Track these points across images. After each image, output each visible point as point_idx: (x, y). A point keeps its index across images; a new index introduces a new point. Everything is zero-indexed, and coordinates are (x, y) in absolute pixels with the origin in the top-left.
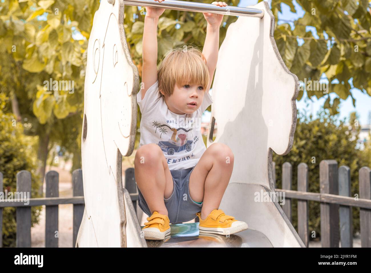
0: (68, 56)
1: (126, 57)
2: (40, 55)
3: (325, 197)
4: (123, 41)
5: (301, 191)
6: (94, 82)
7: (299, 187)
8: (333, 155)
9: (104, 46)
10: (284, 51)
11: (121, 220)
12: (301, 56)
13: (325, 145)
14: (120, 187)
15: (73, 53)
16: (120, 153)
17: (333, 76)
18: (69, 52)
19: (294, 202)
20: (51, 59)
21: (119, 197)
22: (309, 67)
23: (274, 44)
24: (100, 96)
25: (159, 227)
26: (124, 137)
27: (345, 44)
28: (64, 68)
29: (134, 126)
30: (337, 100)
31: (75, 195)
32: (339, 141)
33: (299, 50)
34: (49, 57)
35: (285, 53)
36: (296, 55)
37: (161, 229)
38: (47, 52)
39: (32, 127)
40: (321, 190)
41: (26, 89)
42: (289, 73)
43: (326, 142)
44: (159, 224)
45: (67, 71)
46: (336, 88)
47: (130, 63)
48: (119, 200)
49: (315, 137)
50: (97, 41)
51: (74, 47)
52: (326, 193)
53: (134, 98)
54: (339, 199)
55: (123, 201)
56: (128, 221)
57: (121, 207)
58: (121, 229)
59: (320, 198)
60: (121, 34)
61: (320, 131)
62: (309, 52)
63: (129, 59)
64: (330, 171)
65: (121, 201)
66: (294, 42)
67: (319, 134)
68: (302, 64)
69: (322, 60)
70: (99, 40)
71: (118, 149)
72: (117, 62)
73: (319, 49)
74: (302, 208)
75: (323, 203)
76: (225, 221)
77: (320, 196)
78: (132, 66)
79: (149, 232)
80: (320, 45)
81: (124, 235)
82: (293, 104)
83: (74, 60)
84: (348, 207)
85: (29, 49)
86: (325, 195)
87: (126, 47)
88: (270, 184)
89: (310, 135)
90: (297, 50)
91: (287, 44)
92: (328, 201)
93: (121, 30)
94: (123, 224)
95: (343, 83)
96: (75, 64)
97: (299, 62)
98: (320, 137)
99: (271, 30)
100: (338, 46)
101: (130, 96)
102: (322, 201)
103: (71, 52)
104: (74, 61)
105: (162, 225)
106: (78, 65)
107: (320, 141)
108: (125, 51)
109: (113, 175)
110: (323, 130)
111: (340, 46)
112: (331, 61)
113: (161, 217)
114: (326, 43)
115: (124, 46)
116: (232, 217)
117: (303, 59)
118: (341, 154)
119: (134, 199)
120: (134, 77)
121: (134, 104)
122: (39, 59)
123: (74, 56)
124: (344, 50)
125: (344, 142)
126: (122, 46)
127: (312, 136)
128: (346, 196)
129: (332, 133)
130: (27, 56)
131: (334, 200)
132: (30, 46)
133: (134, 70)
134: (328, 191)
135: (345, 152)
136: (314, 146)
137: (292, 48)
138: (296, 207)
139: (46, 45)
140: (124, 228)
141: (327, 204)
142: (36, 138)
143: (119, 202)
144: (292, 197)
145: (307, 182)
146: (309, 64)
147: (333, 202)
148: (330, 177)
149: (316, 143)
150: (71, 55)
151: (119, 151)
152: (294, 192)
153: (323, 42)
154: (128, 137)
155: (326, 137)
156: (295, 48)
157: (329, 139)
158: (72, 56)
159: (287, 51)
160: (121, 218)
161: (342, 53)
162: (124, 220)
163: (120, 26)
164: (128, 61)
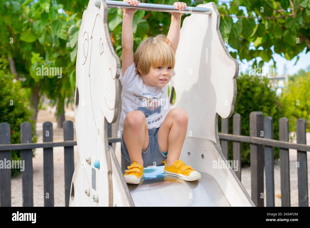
0: (57, 32)
1: (111, 49)
2: (34, 29)
3: (254, 139)
4: (108, 37)
5: (236, 134)
6: (84, 64)
7: (234, 131)
8: (258, 103)
9: (92, 38)
10: (223, 27)
11: (108, 170)
12: (236, 30)
13: (252, 95)
14: (106, 145)
15: (60, 29)
16: (106, 120)
17: (258, 44)
18: (58, 28)
19: (230, 143)
20: (43, 33)
21: (106, 153)
22: (241, 38)
23: (219, 36)
24: (90, 75)
25: (136, 175)
26: (110, 109)
27: (268, 21)
28: (54, 41)
29: (117, 102)
30: (262, 63)
31: (65, 139)
32: (263, 92)
33: (234, 26)
34: (41, 32)
35: (224, 28)
36: (232, 30)
37: (138, 176)
38: (39, 28)
39: (26, 81)
40: (251, 134)
41: (21, 52)
42: (231, 58)
43: (253, 93)
44: (136, 172)
45: (56, 43)
46: (261, 53)
47: (114, 54)
48: (106, 155)
49: (244, 89)
50: (86, 33)
51: (61, 24)
52: (254, 136)
53: (117, 81)
54: (264, 141)
55: (109, 155)
56: (114, 171)
57: (108, 160)
58: (108, 177)
59: (250, 140)
60: (106, 31)
61: (248, 85)
62: (241, 27)
63: (112, 51)
64: (257, 120)
65: (107, 156)
66: (230, 20)
67: (248, 87)
68: (236, 37)
69: (251, 34)
70: (87, 32)
71: (105, 117)
72: (103, 52)
73: (249, 25)
74: (236, 148)
75: (252, 144)
76: (185, 170)
77: (250, 138)
78: (115, 57)
79: (129, 179)
80: (250, 22)
81: (111, 181)
82: (234, 81)
83: (61, 34)
84: (271, 147)
85: (25, 24)
86: (253, 138)
87: (110, 41)
88: (216, 139)
89: (241, 88)
90: (232, 26)
91: (225, 22)
92: (256, 142)
93: (106, 28)
94: (110, 173)
95: (267, 50)
96: (62, 38)
97: (234, 35)
98: (248, 89)
99: (217, 24)
100: (263, 22)
101: (114, 79)
102: (251, 142)
103: (59, 28)
104: (61, 36)
105: (138, 173)
106: (65, 39)
107: (249, 93)
108: (109, 45)
109: (101, 136)
110: (251, 84)
111: (265, 22)
112: (258, 34)
113: (138, 167)
114: (254, 20)
115: (109, 41)
116: (190, 167)
117: (237, 33)
118: (264, 102)
119: (110, 142)
120: (117, 65)
121: (117, 85)
122: (33, 32)
123: (62, 32)
124: (268, 26)
125: (266, 93)
126: (107, 40)
127: (242, 89)
128: (269, 139)
129: (257, 86)
130: (23, 30)
131: (260, 142)
132: (26, 22)
133: (117, 60)
134: (256, 135)
135: (267, 101)
136: (244, 96)
137: (229, 25)
138: (232, 146)
139: (38, 22)
140: (110, 175)
141: (255, 144)
142: (29, 90)
143: (106, 156)
144: (229, 139)
145: (240, 128)
146: (242, 36)
147: (260, 143)
148: (257, 125)
149: (245, 94)
150: (58, 31)
151: (105, 119)
152: (230, 135)
153: (252, 19)
154: (113, 109)
155: (253, 90)
156: (231, 24)
157: (255, 90)
158: (60, 32)
159: (225, 27)
160: (108, 169)
161: (267, 28)
162: (110, 169)
163: (105, 24)
164: (112, 52)
